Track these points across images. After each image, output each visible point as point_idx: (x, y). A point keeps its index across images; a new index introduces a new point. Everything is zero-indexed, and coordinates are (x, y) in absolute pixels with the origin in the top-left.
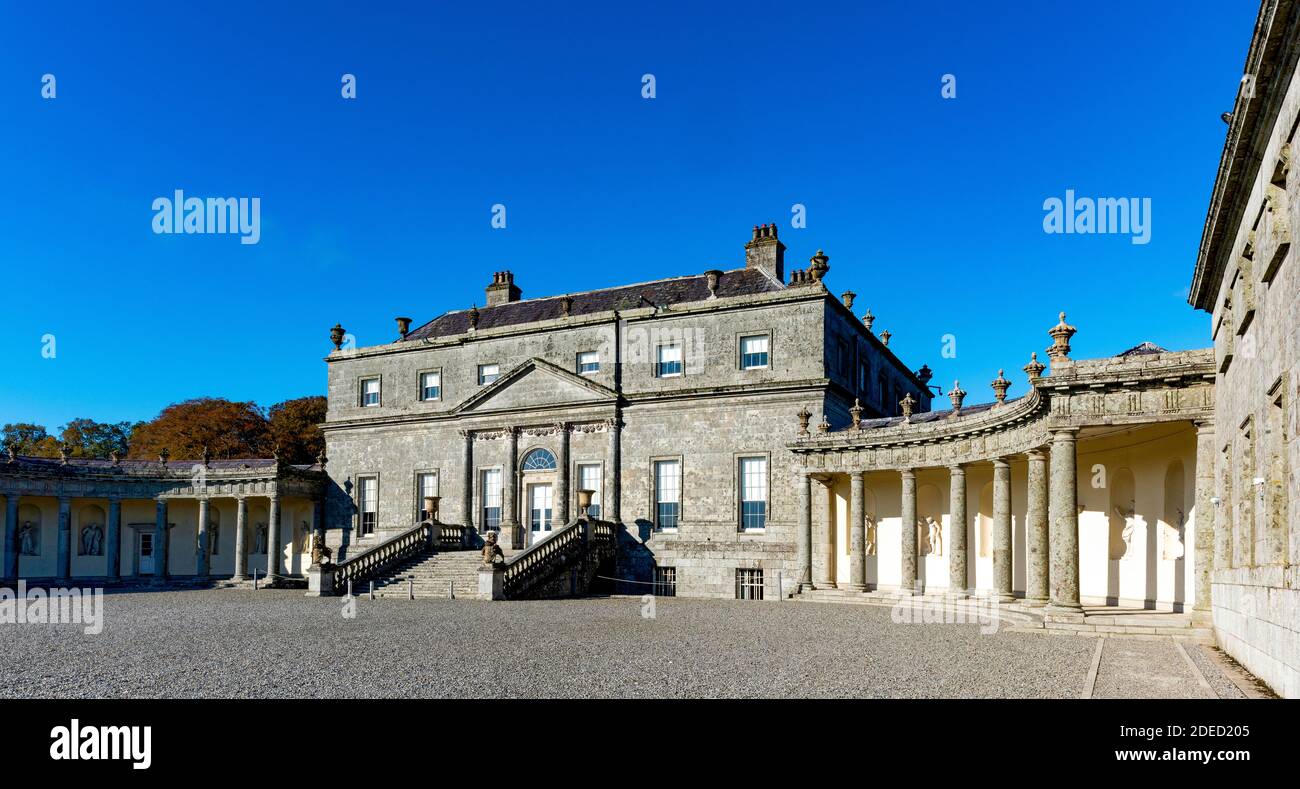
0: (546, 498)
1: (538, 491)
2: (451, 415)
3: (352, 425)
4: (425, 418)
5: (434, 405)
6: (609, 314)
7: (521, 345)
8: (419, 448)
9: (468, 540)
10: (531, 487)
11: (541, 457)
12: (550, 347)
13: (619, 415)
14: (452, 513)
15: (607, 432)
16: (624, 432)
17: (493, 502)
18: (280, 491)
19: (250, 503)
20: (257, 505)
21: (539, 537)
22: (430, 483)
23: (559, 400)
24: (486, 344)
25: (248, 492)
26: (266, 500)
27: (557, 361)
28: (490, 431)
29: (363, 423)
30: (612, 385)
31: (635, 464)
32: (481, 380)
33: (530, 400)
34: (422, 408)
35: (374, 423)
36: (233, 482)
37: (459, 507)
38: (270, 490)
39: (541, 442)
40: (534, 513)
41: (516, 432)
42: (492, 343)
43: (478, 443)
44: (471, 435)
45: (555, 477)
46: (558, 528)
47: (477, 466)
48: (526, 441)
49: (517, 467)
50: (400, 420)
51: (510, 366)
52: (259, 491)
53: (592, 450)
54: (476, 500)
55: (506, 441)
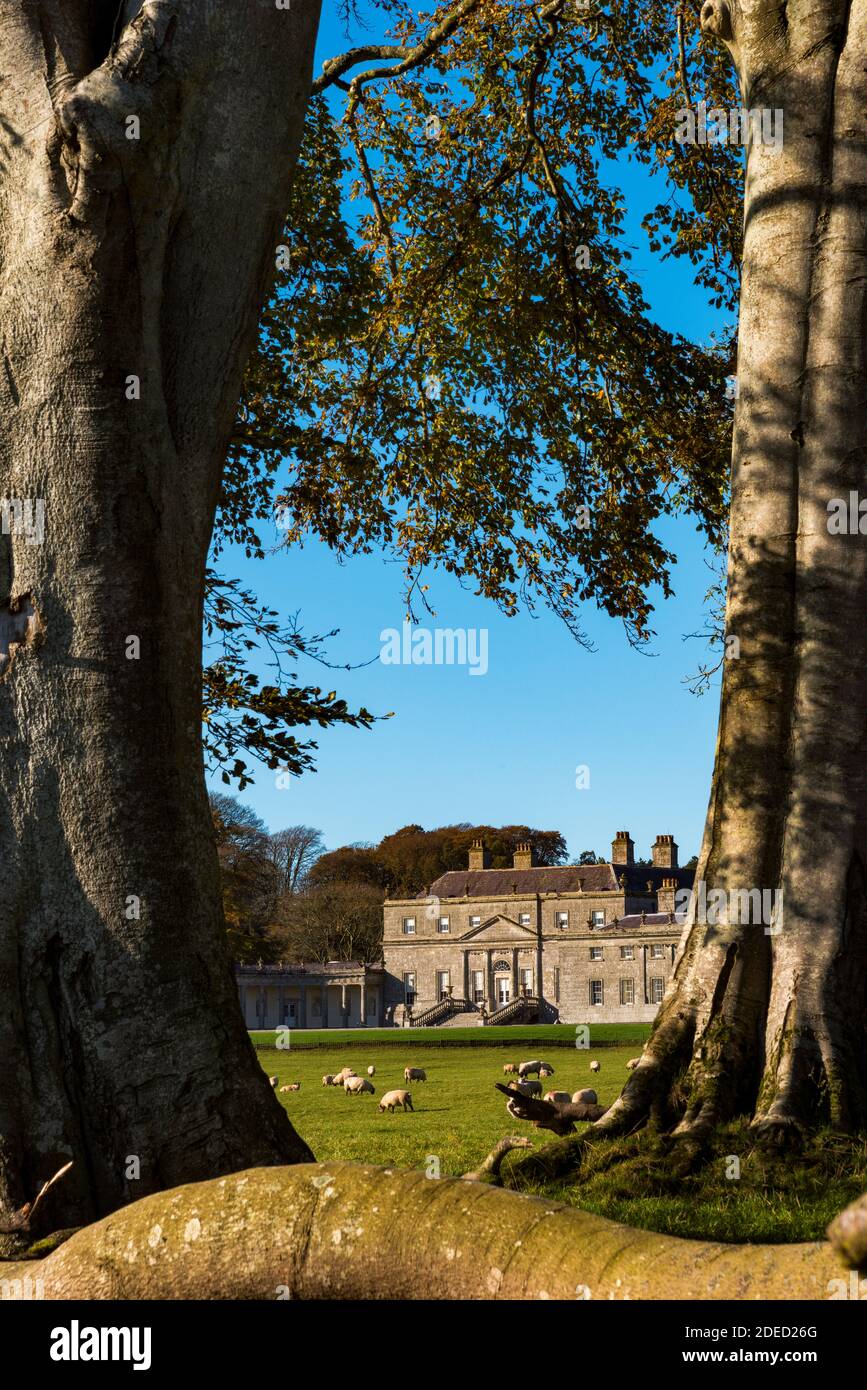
0: (507, 986)
1: (503, 982)
2: (456, 941)
3: (399, 943)
4: (441, 942)
5: (445, 934)
6: (534, 896)
7: (492, 907)
8: (439, 958)
9: (469, 1007)
10: (499, 980)
11: (503, 965)
12: (506, 910)
13: (540, 946)
14: (458, 994)
15: (535, 954)
16: (543, 954)
17: (480, 987)
18: (366, 980)
19: (349, 988)
20: (353, 990)
21: (505, 1003)
22: (445, 977)
23: (511, 937)
24: (474, 905)
25: (348, 982)
26: (359, 986)
27: (510, 917)
28: (477, 951)
29: (406, 943)
30: (536, 931)
31: (548, 969)
32: (471, 924)
33: (498, 936)
34: (439, 936)
35: (412, 943)
36: (340, 977)
37: (461, 990)
38: (361, 982)
39: (503, 957)
40: (501, 993)
41: (490, 952)
42: (477, 905)
43: (471, 956)
44: (467, 953)
45: (509, 975)
46: (511, 1001)
47: (472, 969)
48: (495, 957)
49: (491, 969)
50: (428, 942)
51: (487, 918)
52: (355, 981)
53: (528, 962)
54: (471, 986)
55: (485, 956)
